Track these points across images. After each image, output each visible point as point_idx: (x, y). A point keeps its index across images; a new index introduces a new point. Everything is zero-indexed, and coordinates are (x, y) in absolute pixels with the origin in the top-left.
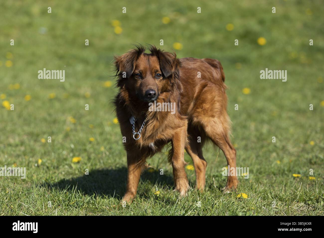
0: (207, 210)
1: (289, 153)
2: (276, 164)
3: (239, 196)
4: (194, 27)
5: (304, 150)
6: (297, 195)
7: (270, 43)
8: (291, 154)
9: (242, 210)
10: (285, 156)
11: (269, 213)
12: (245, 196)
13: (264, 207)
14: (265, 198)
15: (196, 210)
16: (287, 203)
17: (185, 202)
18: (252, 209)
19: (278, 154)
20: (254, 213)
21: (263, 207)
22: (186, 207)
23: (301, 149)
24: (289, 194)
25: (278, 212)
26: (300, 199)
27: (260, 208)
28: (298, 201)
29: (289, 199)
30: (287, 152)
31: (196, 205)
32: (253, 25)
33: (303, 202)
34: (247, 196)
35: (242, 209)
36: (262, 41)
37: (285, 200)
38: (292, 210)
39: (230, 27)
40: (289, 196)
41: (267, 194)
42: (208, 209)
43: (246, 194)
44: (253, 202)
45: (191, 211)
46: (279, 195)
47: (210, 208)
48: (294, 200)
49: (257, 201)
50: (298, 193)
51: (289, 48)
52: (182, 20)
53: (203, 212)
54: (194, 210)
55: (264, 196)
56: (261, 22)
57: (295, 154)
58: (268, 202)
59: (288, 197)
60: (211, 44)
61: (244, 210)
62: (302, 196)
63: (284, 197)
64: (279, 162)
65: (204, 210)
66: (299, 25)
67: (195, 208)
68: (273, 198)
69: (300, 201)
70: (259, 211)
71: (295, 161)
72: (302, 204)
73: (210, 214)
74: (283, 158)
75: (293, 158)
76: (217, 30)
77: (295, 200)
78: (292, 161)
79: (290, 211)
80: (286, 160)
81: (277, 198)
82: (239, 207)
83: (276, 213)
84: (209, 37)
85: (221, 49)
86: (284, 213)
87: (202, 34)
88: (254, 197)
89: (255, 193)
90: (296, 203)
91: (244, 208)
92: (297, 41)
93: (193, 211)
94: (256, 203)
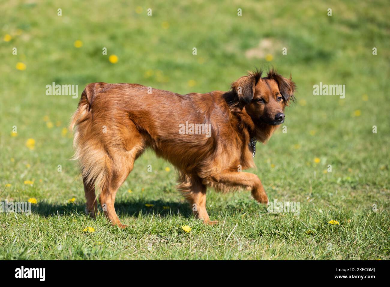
0: (49, 247)
1: (142, 181)
2: (127, 193)
3: (85, 230)
4: (39, 44)
5: (158, 177)
6: (148, 227)
7: (123, 61)
8: (144, 182)
9: (88, 246)
10: (137, 184)
11: (118, 248)
12: (91, 230)
13: (113, 241)
14: (114, 232)
15: (37, 247)
16: (138, 235)
17: (25, 240)
18: (99, 244)
19: (129, 183)
20: (101, 249)
21: (111, 241)
22: (26, 244)
23: (155, 176)
24: (140, 225)
25: (127, 246)
26: (152, 231)
27: (108, 243)
28: (150, 234)
29: (140, 231)
30: (140, 180)
31: (37, 242)
32: (103, 40)
33: (155, 234)
34: (94, 230)
35: (88, 244)
36: (114, 59)
37: (136, 233)
38: (143, 244)
39: (78, 44)
40: (140, 228)
41: (116, 227)
42: (51, 245)
43: (93, 227)
44: (100, 236)
45: (32, 249)
46: (129, 227)
47: (53, 244)
48: (145, 232)
49: (105, 235)
50: (150, 224)
51: (144, 66)
52: (26, 38)
53: (44, 249)
54: (35, 247)
55: (112, 229)
56: (113, 38)
57: (149, 181)
58: (117, 236)
59: (139, 230)
60: (58, 64)
61: (90, 245)
62: (154, 228)
63: (135, 230)
64: (130, 192)
65: (45, 247)
66: (154, 40)
67: (36, 245)
68: (122, 230)
69: (152, 234)
70: (107, 245)
71: (149, 189)
72: (155, 236)
73: (53, 251)
74: (135, 187)
75: (146, 187)
76: (64, 48)
77: (147, 232)
78: (144, 190)
79: (141, 245)
80: (138, 189)
81: (127, 231)
82: (85, 242)
83: (125, 247)
84: (55, 56)
85: (69, 68)
86: (134, 247)
87: (47, 52)
88: (102, 231)
89: (102, 227)
90: (148, 235)
91: (90, 243)
92: (153, 58)
93: (34, 249)
94: (104, 237)
